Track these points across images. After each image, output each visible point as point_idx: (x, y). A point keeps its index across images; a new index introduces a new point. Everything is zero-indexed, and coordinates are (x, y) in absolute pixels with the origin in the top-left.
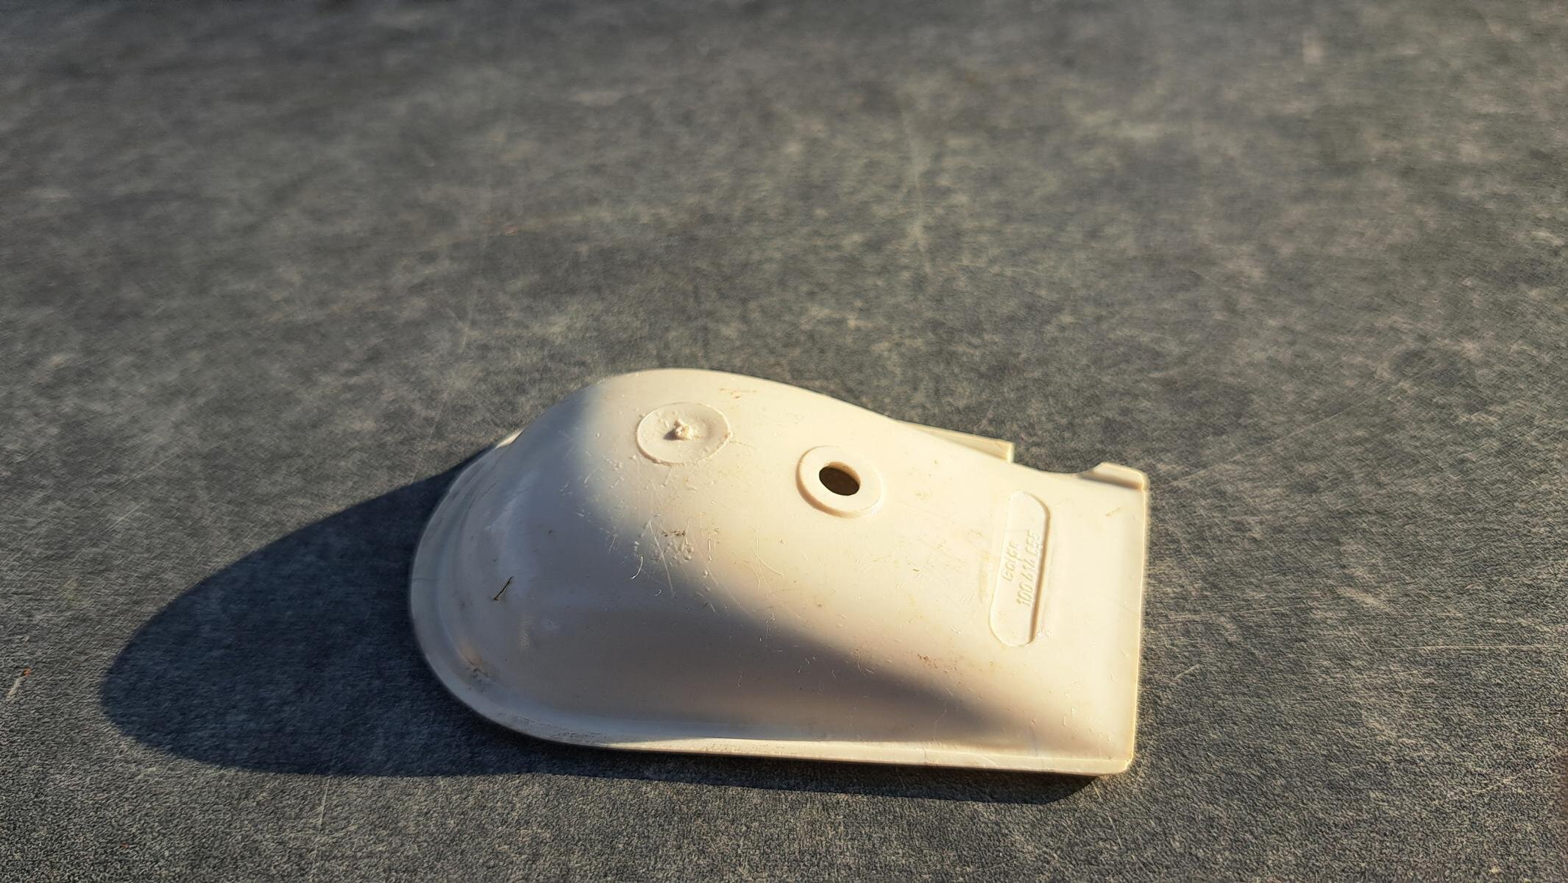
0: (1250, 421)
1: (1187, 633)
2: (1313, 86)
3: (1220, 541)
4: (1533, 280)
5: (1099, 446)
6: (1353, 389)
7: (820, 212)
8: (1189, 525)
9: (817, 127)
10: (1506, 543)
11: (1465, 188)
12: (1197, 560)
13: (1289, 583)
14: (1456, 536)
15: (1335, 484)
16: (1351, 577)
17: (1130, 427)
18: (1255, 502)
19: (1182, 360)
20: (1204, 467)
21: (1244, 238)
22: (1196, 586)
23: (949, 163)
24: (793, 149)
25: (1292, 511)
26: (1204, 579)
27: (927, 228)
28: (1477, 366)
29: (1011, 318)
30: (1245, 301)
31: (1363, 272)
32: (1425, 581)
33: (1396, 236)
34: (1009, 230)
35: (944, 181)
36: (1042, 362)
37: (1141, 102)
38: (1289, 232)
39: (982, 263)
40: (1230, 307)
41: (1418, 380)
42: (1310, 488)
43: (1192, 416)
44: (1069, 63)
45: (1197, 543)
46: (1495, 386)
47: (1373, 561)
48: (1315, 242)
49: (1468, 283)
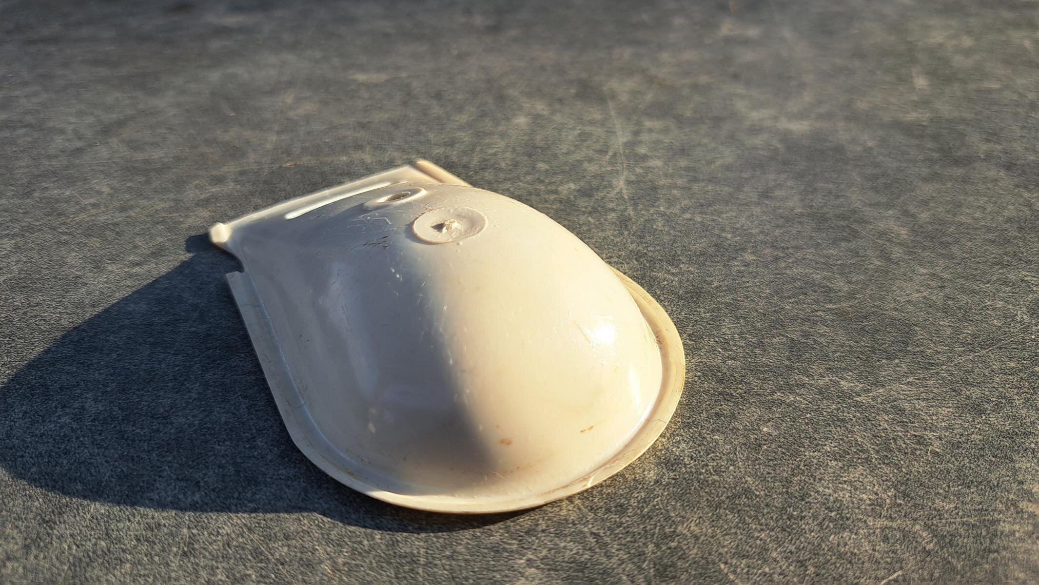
0: (918, 349)
1: (886, 539)
2: (924, 103)
3: (906, 453)
5: (787, 363)
6: (1000, 328)
7: (542, 166)
8: (875, 437)
9: (541, 107)
12: (887, 469)
13: (973, 495)
15: (998, 407)
17: (813, 349)
18: (932, 420)
19: (851, 296)
20: (883, 386)
21: (889, 206)
22: (890, 494)
23: (645, 137)
24: (522, 121)
25: (965, 429)
26: (896, 488)
27: (629, 182)
29: (703, 254)
30: (897, 253)
31: (990, 236)
33: (1010, 211)
34: (696, 187)
35: (642, 150)
36: (731, 290)
37: (793, 106)
38: (924, 203)
39: (676, 210)
40: (885, 256)
42: (978, 410)
43: (865, 341)
44: (736, 77)
45: (885, 453)
48: (947, 212)
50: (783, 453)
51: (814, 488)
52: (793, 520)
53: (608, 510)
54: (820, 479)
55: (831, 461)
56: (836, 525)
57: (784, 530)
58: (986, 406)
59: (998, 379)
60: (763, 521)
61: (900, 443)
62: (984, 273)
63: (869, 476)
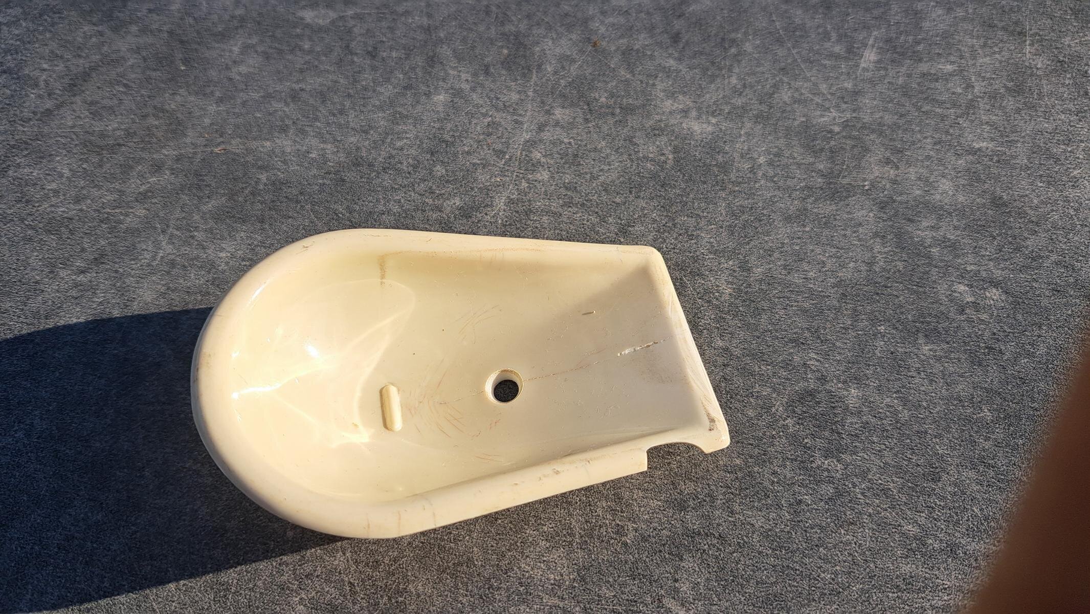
2: (855, 94)
4: (932, 335)
8: (587, 522)
10: (798, 583)
12: (581, 554)
13: (633, 586)
14: (766, 569)
15: (700, 505)
16: (677, 591)
18: (640, 511)
21: (734, 254)
22: (571, 577)
23: (548, 133)
24: (441, 98)
25: (662, 524)
26: (579, 572)
27: (510, 201)
28: (852, 413)
31: (808, 304)
32: (727, 604)
33: (848, 272)
35: (538, 153)
38: (770, 252)
41: (800, 420)
42: (682, 506)
44: (676, 39)
45: (587, 539)
46: (856, 435)
47: (699, 580)
48: (785, 267)
49: (882, 329)
50: (511, 529)
51: (518, 563)
52: (491, 590)
53: (367, 564)
54: (527, 556)
55: (542, 540)
56: (520, 598)
57: (481, 598)
58: (691, 503)
59: (716, 476)
60: (470, 588)
61: (603, 530)
62: (775, 352)
63: (564, 558)
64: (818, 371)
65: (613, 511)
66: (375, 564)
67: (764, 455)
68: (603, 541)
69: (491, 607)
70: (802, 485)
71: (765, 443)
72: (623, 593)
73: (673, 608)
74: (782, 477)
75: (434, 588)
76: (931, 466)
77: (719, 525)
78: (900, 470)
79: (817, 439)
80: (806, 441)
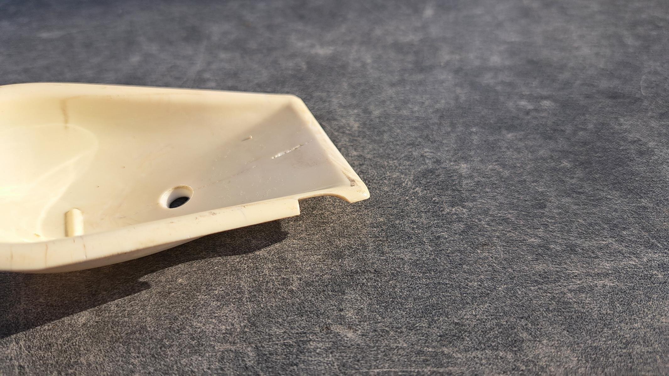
1: (222, 359)
2: (423, 27)
4: (511, 128)
6: (388, 192)
8: (255, 281)
9: (154, 48)
10: (450, 293)
11: (487, 79)
12: (250, 305)
13: (302, 321)
14: (420, 288)
16: (343, 318)
18: (302, 265)
20: (281, 242)
21: (357, 106)
22: (242, 324)
23: (215, 66)
25: (322, 271)
26: (249, 319)
28: (465, 178)
31: (416, 125)
32: (390, 320)
33: (441, 105)
38: (383, 102)
41: (426, 187)
42: (339, 255)
45: (255, 293)
46: (473, 190)
47: (362, 306)
48: (396, 108)
49: (474, 130)
50: (183, 298)
51: (190, 323)
52: (163, 349)
54: (199, 316)
55: (214, 301)
56: (192, 351)
57: (153, 356)
58: (347, 252)
59: (365, 231)
60: (142, 350)
61: (270, 285)
62: (398, 152)
63: (235, 311)
64: (433, 158)
65: (279, 270)
66: (48, 346)
67: (402, 212)
68: (270, 292)
69: (162, 363)
70: (438, 226)
71: (401, 205)
72: (292, 328)
73: (341, 332)
74: (420, 224)
75: (105, 356)
76: (536, 199)
77: (373, 263)
78: (512, 206)
79: (443, 197)
80: (434, 199)
